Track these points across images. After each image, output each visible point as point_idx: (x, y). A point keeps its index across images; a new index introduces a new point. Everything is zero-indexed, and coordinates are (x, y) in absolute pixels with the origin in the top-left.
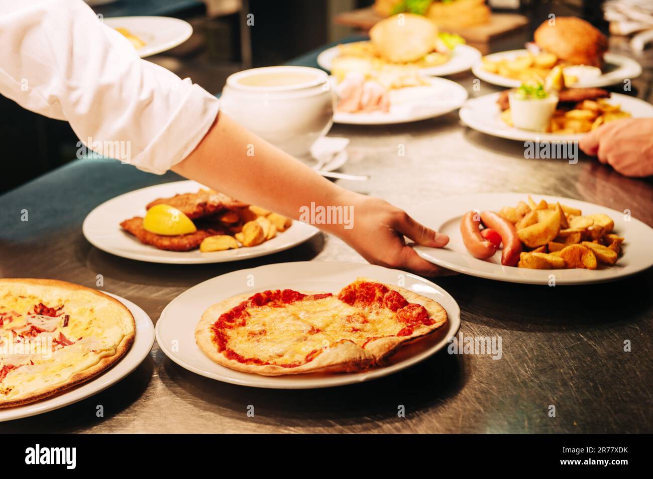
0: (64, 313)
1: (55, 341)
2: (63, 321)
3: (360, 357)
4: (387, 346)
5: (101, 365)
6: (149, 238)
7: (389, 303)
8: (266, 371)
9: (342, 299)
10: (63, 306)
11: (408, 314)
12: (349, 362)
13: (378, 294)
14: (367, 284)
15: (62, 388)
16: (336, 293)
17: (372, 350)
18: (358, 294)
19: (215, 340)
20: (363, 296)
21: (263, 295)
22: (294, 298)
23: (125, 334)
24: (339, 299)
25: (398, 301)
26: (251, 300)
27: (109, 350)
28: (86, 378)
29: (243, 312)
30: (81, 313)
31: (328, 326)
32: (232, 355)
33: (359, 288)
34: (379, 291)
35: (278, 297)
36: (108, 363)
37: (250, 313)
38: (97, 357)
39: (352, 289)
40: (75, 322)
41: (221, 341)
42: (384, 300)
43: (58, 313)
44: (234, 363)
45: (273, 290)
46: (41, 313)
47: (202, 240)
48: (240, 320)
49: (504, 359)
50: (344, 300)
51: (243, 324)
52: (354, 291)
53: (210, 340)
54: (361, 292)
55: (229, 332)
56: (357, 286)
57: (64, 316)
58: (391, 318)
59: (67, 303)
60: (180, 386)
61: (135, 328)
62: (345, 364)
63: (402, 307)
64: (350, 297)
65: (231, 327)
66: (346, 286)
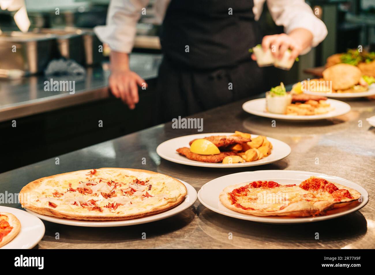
0: (149, 184)
1: (143, 195)
2: (148, 188)
3: (311, 209)
4: (326, 204)
5: (168, 206)
6: (194, 156)
7: (328, 189)
8: (258, 213)
9: (301, 187)
10: (149, 181)
11: (339, 193)
12: (304, 210)
13: (322, 184)
14: (316, 179)
15: (147, 213)
16: (298, 184)
17: (317, 206)
18: (311, 185)
19: (230, 199)
20: (314, 186)
21: (257, 183)
22: (275, 186)
23: (182, 193)
24: (300, 187)
25: (334, 188)
26: (251, 185)
27: (173, 199)
28: (160, 211)
29: (246, 190)
30: (158, 184)
31: (293, 198)
32: (239, 206)
33: (311, 182)
34: (322, 183)
35: (265, 185)
36: (172, 205)
37: (250, 191)
38: (166, 202)
39: (308, 182)
40: (155, 188)
41: (234, 200)
42: (325, 187)
43: (146, 184)
44: (240, 209)
45: (263, 181)
46: (137, 183)
47: (224, 158)
48: (244, 193)
50: (302, 188)
51: (246, 195)
52: (308, 183)
53: (227, 199)
54: (312, 183)
55: (238, 198)
56: (310, 181)
57: (149, 185)
58: (329, 197)
59: (151, 179)
60: (210, 221)
61: (187, 192)
62: (302, 211)
63: (336, 191)
64: (306, 187)
65: (239, 196)
66: (304, 180)
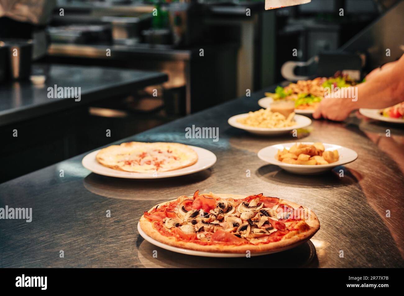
49: (348, 255)
